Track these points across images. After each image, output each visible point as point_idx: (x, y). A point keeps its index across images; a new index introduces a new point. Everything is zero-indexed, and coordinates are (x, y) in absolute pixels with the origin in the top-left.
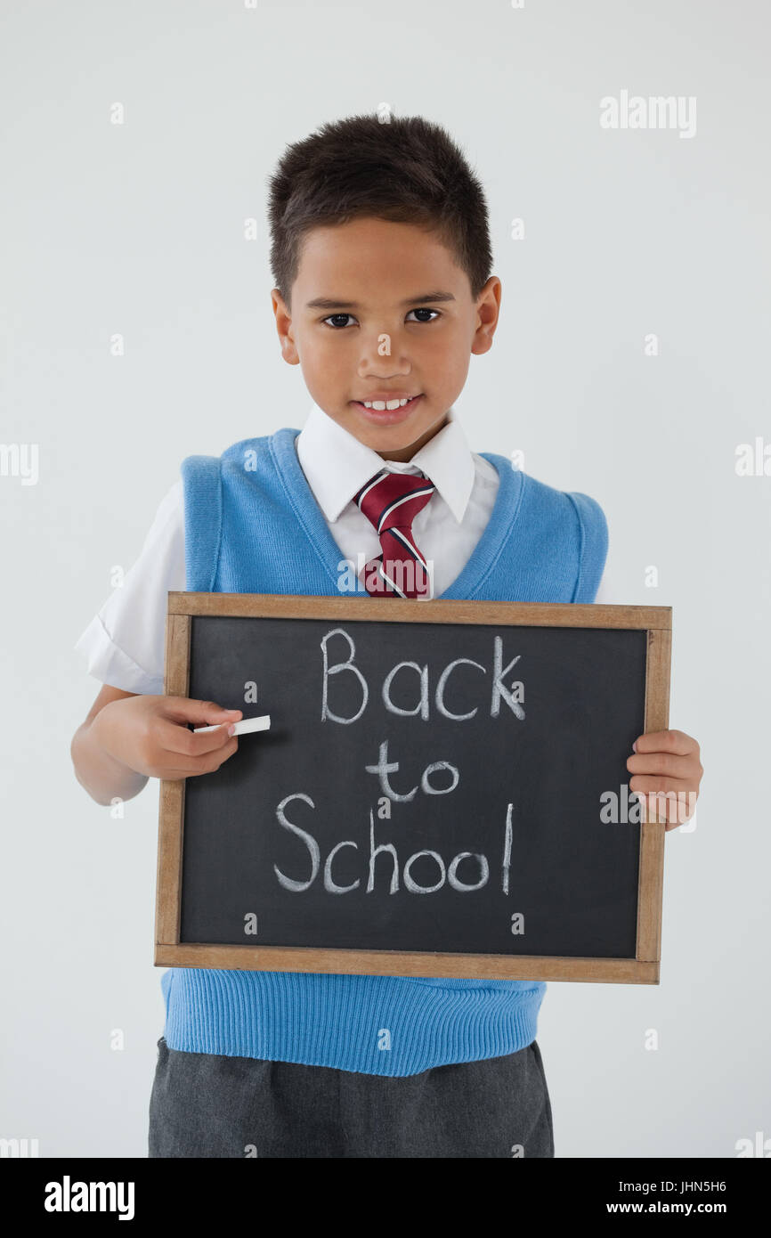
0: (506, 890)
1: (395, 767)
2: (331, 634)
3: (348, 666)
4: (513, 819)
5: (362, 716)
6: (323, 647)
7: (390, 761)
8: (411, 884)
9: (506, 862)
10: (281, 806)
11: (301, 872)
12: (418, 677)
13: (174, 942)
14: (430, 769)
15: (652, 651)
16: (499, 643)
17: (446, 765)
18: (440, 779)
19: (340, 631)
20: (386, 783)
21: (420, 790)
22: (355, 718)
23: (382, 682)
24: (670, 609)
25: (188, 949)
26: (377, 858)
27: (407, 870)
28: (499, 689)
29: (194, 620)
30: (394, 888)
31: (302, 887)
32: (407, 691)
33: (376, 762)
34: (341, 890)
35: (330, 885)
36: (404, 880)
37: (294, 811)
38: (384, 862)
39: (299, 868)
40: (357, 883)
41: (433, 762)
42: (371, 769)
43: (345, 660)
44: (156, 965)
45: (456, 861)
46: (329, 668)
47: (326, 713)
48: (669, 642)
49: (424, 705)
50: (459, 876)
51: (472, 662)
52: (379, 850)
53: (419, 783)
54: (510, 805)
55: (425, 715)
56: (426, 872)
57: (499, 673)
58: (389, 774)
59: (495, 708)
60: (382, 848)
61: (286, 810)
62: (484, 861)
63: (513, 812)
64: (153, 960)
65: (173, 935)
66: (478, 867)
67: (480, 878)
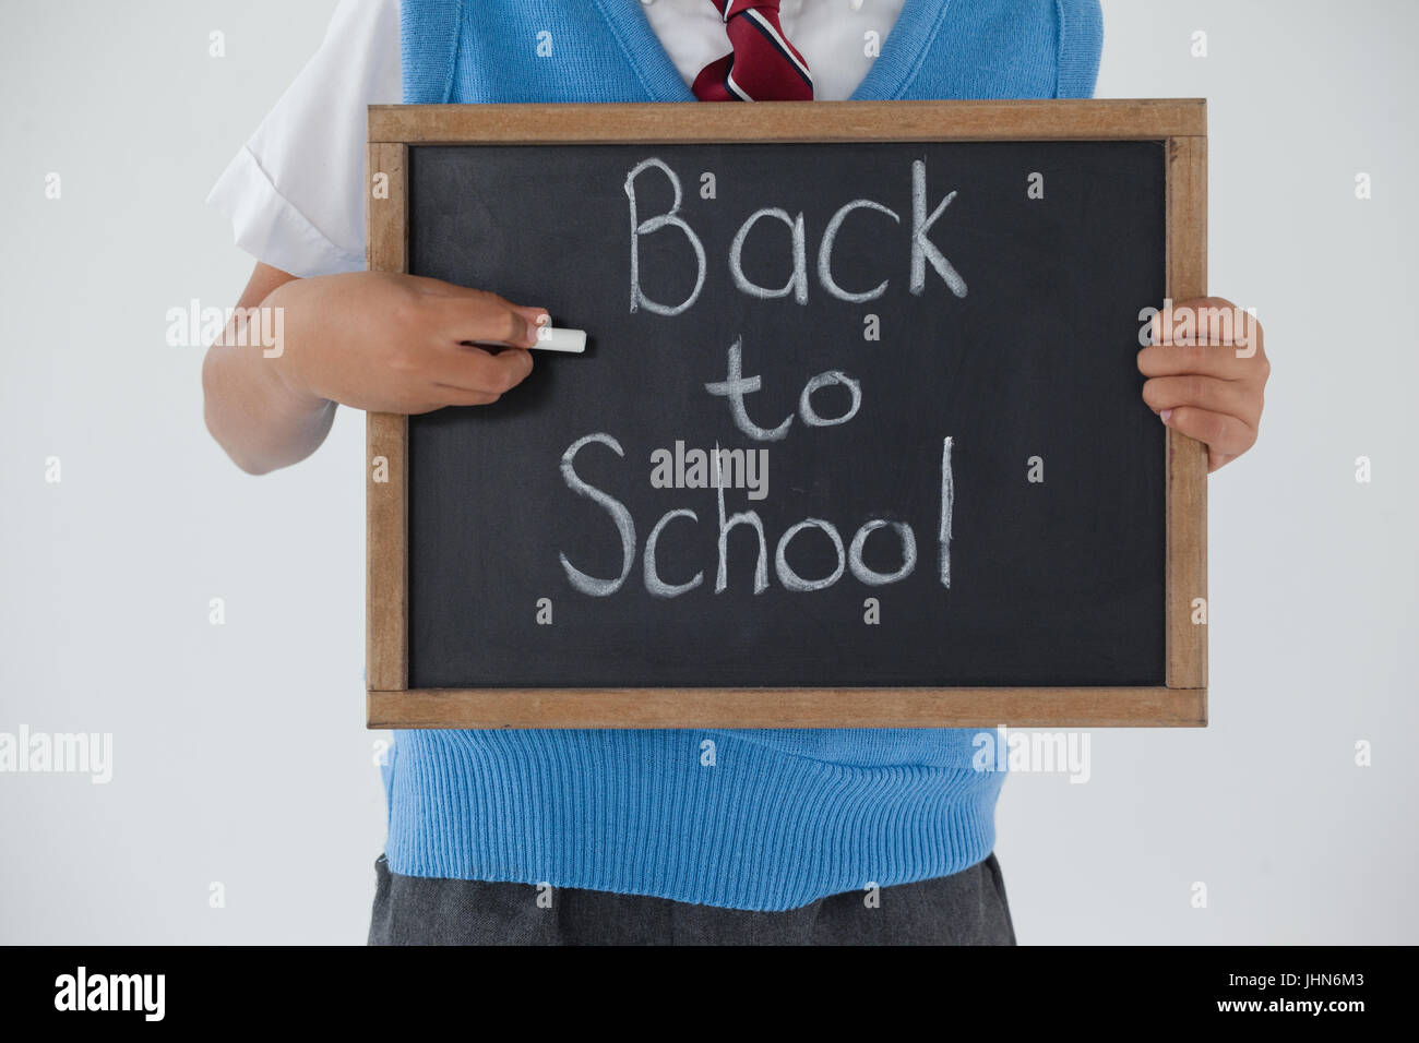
0: (946, 580)
1: (755, 383)
2: (641, 167)
3: (671, 219)
4: (953, 462)
5: (697, 301)
6: (629, 189)
7: (746, 373)
8: (788, 577)
9: (945, 534)
10: (569, 455)
11: (605, 566)
12: (787, 232)
13: (398, 686)
14: (813, 385)
15: (1175, 172)
16: (919, 171)
17: (839, 376)
18: (831, 400)
19: (656, 162)
20: (740, 411)
21: (798, 420)
22: (687, 304)
23: (729, 243)
24: (1202, 102)
25: (422, 697)
26: (730, 535)
27: (781, 553)
28: (924, 249)
29: (413, 152)
30: (761, 583)
31: (609, 588)
32: (770, 258)
33: (723, 376)
34: (673, 590)
35: (654, 583)
36: (776, 569)
37: (589, 464)
38: (743, 539)
39: (603, 559)
40: (698, 578)
41: (817, 372)
42: (716, 388)
43: (665, 211)
44: (371, 726)
45: (862, 535)
46: (639, 225)
47: (637, 298)
48: (1203, 155)
49: (799, 278)
50: (867, 559)
51: (876, 206)
52: (733, 522)
53: (796, 408)
54: (948, 441)
55: (802, 295)
56: (812, 556)
57: (922, 221)
58: (745, 396)
59: (918, 280)
60: (738, 518)
61: (577, 463)
62: (907, 532)
63: (953, 451)
64: (364, 720)
65: (396, 675)
66: (898, 544)
67: (902, 562)
